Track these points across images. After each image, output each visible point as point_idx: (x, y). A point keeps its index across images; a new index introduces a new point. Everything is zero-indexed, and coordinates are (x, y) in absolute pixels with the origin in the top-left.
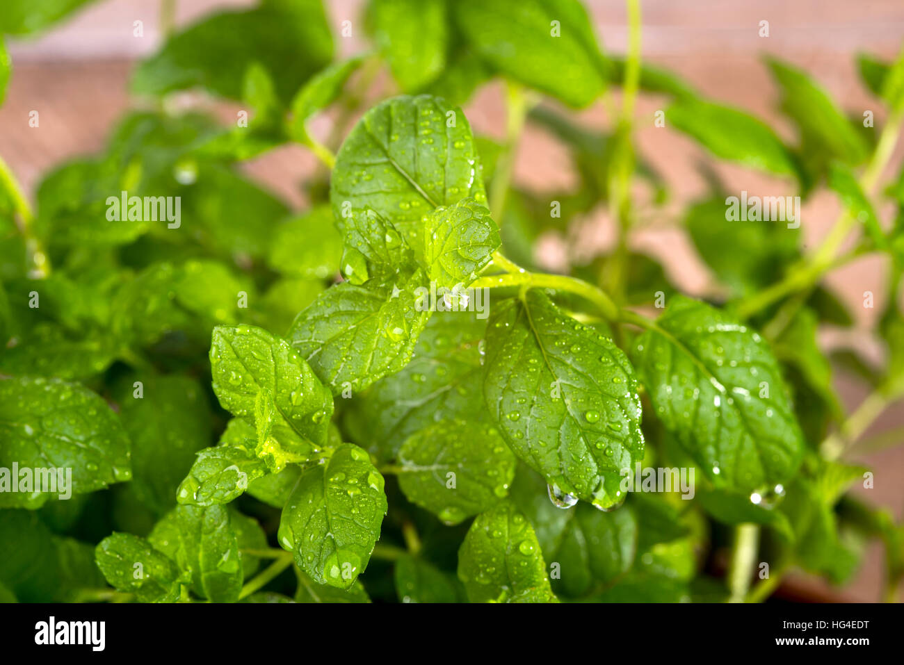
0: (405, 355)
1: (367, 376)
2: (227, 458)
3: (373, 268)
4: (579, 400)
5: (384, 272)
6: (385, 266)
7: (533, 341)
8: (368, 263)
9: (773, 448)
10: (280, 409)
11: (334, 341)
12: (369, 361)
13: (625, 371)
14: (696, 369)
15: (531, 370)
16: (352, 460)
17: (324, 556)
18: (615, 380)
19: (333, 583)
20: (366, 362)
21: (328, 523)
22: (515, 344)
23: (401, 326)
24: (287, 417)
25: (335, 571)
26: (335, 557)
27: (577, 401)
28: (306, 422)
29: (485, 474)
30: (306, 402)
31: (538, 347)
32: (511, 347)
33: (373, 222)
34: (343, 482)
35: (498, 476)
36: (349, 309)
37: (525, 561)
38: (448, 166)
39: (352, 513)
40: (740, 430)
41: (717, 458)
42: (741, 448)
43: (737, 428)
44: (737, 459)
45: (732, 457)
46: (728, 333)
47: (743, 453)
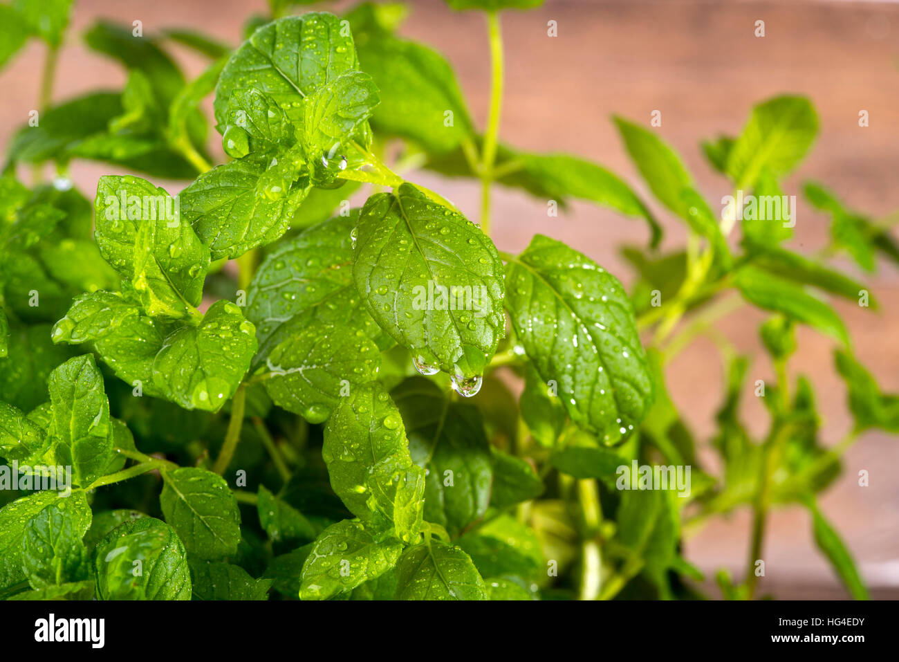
0: (281, 227)
1: (243, 243)
2: (104, 301)
3: (254, 143)
4: (446, 277)
5: (264, 147)
6: (265, 141)
7: (404, 225)
8: (250, 138)
9: (626, 385)
10: (158, 261)
11: (213, 212)
12: (246, 229)
13: (491, 254)
14: (556, 299)
15: (401, 249)
16: (225, 313)
17: (193, 383)
18: (481, 260)
19: (202, 407)
20: (243, 229)
21: (199, 358)
22: (387, 228)
23: (279, 184)
24: (164, 270)
25: (204, 396)
26: (204, 383)
27: (444, 277)
28: (183, 275)
29: (351, 371)
30: (183, 255)
31: (409, 231)
32: (383, 231)
33: (256, 99)
34: (216, 329)
35: (363, 372)
36: (229, 185)
37: (389, 435)
38: (329, 68)
39: (223, 350)
40: (596, 363)
41: (573, 387)
42: (596, 381)
43: (593, 361)
44: (592, 391)
45: (587, 389)
46: (587, 271)
47: (597, 387)
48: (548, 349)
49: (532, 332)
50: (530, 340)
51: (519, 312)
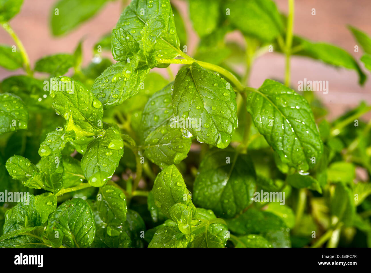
9: (309, 146)
13: (229, 91)
14: (274, 108)
18: (224, 94)
21: (98, 159)
23: (129, 70)
31: (194, 84)
33: (122, 33)
40: (294, 136)
41: (283, 147)
42: (294, 144)
43: (292, 135)
44: (292, 149)
45: (290, 148)
46: (289, 95)
47: (295, 147)
48: (270, 130)
49: (262, 124)
50: (261, 127)
51: (256, 114)
